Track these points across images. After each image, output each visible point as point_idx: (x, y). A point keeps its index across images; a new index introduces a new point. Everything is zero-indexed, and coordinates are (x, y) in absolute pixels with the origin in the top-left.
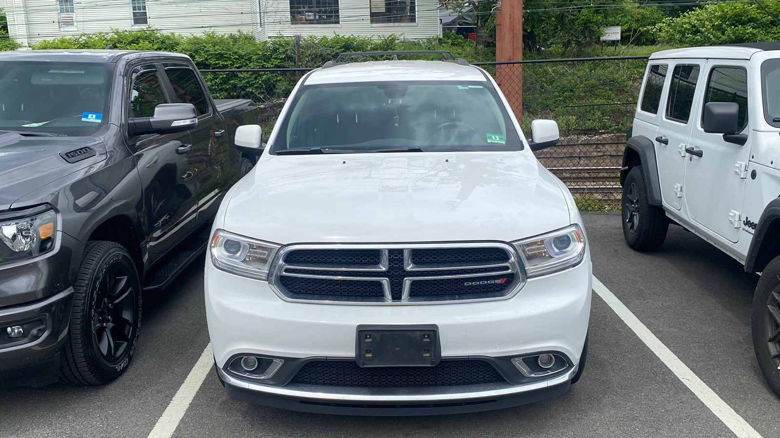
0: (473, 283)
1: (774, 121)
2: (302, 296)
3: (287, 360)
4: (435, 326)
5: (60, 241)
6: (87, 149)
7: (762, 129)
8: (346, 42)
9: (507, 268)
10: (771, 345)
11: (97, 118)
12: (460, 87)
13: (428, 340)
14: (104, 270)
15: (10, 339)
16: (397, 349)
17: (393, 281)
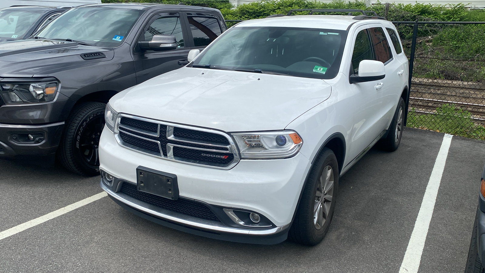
0: (207, 155)
2: (127, 144)
4: (175, 175)
5: (58, 97)
6: (100, 54)
8: (423, 8)
11: (120, 39)
12: (321, 33)
13: (170, 183)
16: (155, 185)
17: (162, 144)
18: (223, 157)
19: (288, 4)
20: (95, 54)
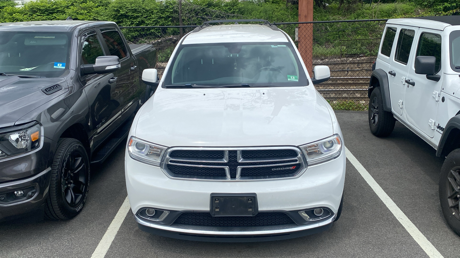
0: (277, 169)
1: (456, 68)
2: (180, 175)
3: (172, 212)
4: (255, 194)
5: (43, 142)
6: (57, 86)
7: (449, 73)
8: (209, 1)
9: (296, 161)
10: (449, 200)
11: (62, 66)
12: (273, 46)
13: (251, 202)
14: (68, 156)
15: (16, 198)
16: (233, 207)
17: (231, 168)
18: (291, 168)
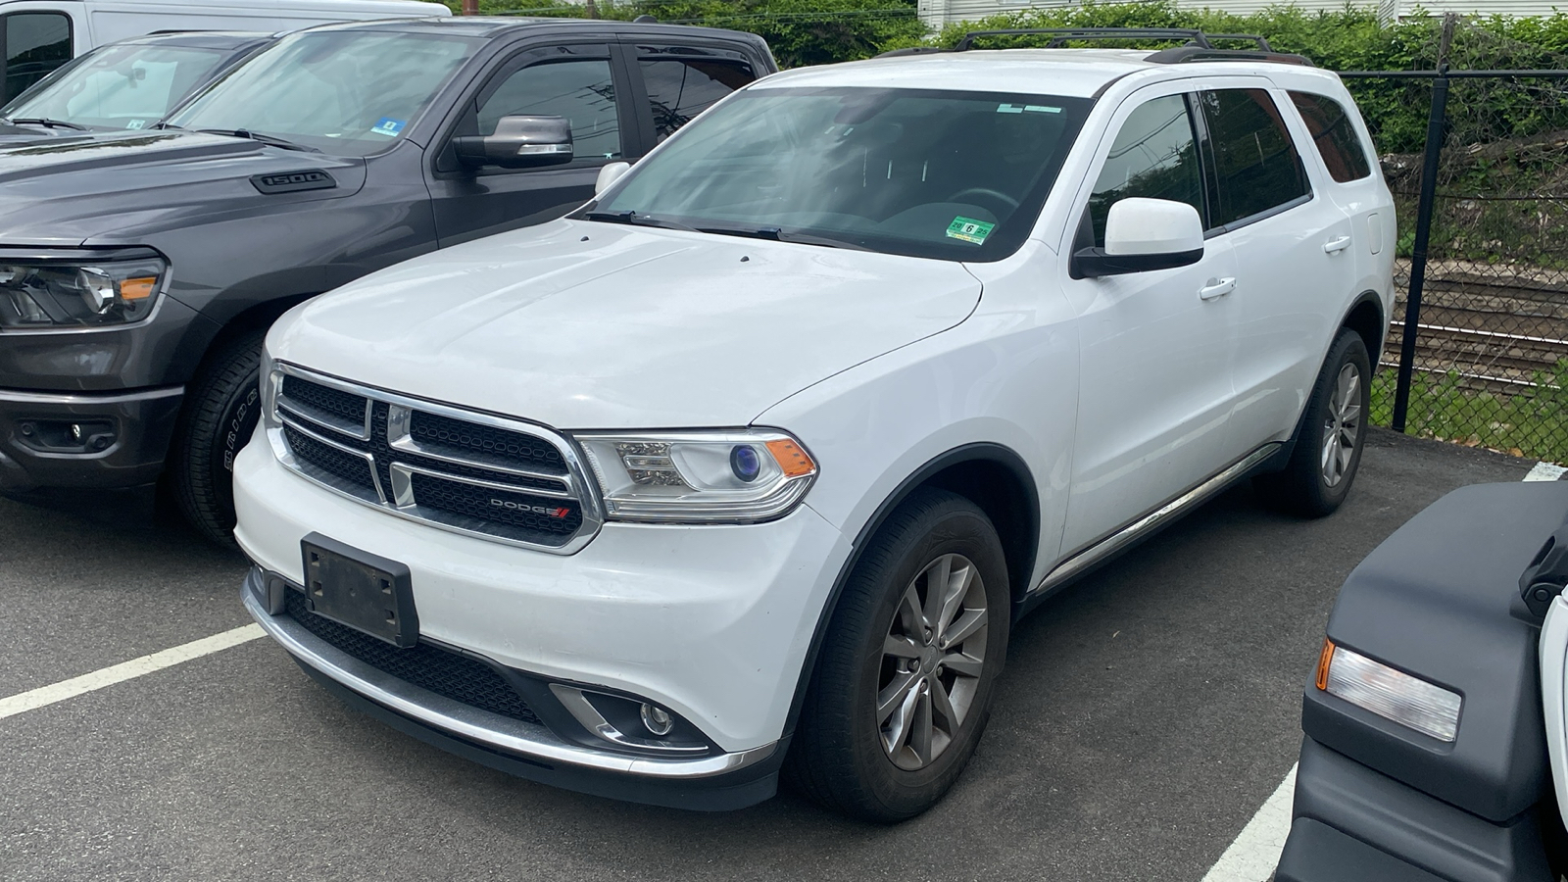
0: (506, 503)
4: (405, 569)
6: (318, 175)
11: (395, 129)
12: (1005, 108)
13: (389, 593)
16: (353, 595)
17: (380, 464)
18: (554, 512)
19: (1111, 20)
20: (302, 177)
